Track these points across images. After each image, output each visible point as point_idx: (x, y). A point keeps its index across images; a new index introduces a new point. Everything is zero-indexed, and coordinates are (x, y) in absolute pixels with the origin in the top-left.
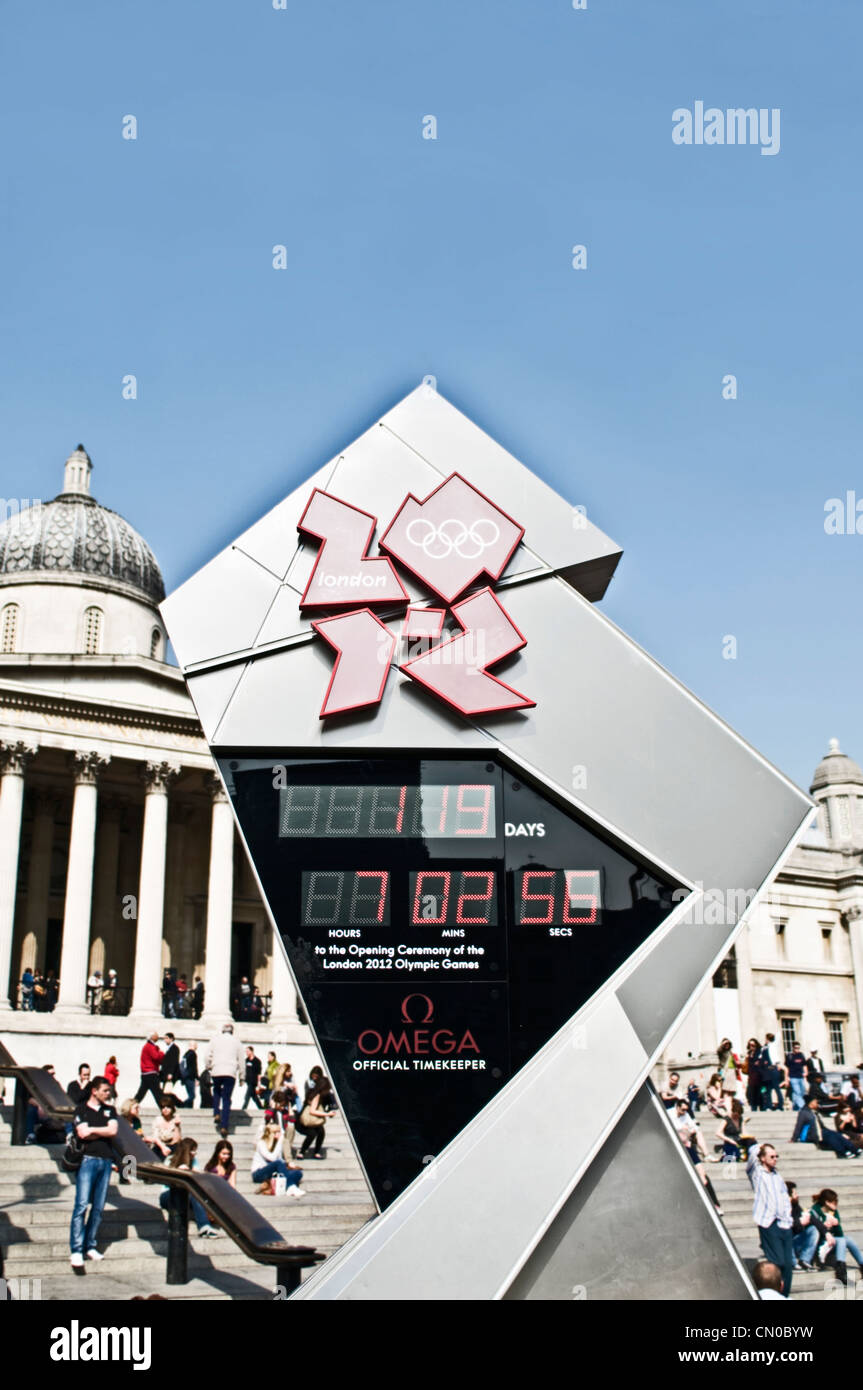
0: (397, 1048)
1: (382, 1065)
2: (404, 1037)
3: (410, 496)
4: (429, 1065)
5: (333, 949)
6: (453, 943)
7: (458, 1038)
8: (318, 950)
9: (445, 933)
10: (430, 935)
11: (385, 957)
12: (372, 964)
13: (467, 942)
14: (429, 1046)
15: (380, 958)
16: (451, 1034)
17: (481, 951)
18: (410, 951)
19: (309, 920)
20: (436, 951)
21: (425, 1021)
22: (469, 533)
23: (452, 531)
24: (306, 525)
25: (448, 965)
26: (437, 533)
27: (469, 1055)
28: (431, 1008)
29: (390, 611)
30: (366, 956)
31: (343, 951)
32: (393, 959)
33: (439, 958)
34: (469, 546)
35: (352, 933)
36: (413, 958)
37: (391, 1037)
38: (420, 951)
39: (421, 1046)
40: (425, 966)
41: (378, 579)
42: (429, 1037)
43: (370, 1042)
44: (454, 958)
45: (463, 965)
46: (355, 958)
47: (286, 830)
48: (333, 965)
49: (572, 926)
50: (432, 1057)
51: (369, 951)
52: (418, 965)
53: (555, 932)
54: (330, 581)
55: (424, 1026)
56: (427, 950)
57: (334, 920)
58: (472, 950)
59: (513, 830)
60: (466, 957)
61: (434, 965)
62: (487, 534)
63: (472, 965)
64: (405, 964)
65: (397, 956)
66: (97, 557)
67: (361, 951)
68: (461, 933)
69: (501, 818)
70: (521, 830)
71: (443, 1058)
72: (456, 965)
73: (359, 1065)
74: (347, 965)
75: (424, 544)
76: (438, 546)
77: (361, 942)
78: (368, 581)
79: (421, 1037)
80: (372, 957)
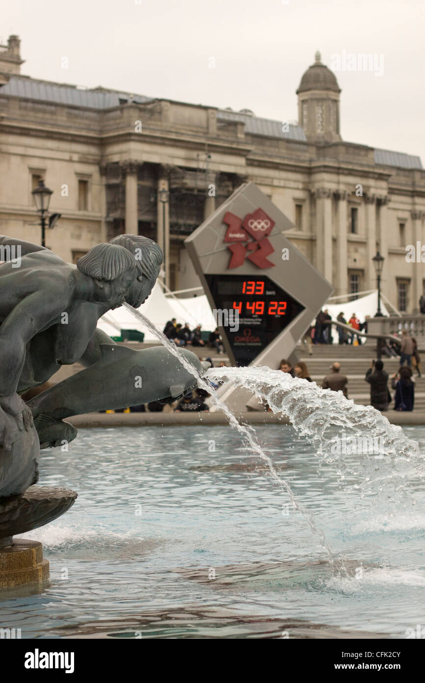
0: (243, 340)
1: (240, 344)
2: (244, 338)
3: (249, 214)
4: (250, 344)
6: (255, 318)
7: (256, 338)
10: (250, 316)
13: (258, 318)
14: (250, 340)
16: (254, 337)
17: (261, 320)
22: (263, 224)
23: (259, 223)
24: (225, 220)
25: (255, 323)
26: (256, 224)
27: (258, 342)
28: (250, 332)
33: (252, 321)
34: (263, 227)
36: (247, 321)
37: (242, 338)
39: (248, 340)
41: (242, 235)
42: (250, 338)
43: (237, 339)
44: (255, 321)
45: (257, 323)
47: (220, 293)
49: (280, 315)
50: (250, 342)
53: (276, 316)
55: (249, 336)
56: (250, 319)
59: (268, 293)
60: (258, 321)
62: (266, 223)
63: (259, 323)
65: (243, 321)
68: (257, 316)
69: (266, 289)
71: (253, 343)
73: (236, 344)
75: (253, 227)
76: (256, 227)
78: (240, 236)
79: (248, 338)
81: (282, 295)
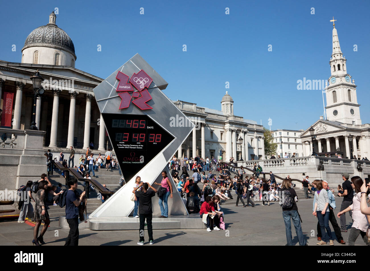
0: (129, 160)
1: (127, 162)
2: (131, 158)
3: (135, 74)
4: (134, 163)
5: (120, 145)
8: (118, 145)
9: (137, 143)
10: (135, 143)
11: (128, 146)
12: (126, 147)
13: (140, 144)
14: (134, 160)
15: (127, 146)
16: (138, 158)
17: (143, 146)
18: (132, 146)
19: (116, 140)
20: (136, 146)
21: (134, 156)
22: (144, 80)
23: (141, 80)
24: (117, 78)
26: (139, 80)
28: (135, 154)
29: (130, 92)
30: (125, 146)
31: (121, 145)
32: (129, 147)
33: (136, 147)
35: (123, 143)
37: (129, 158)
38: (133, 146)
39: (133, 160)
40: (134, 148)
41: (129, 87)
42: (134, 158)
43: (125, 159)
44: (138, 147)
45: (140, 148)
46: (123, 146)
47: (113, 126)
48: (120, 147)
49: (157, 143)
50: (135, 162)
51: (125, 145)
52: (133, 148)
53: (154, 143)
54: (121, 87)
55: (134, 157)
56: (135, 145)
57: (120, 140)
58: (141, 146)
59: (148, 127)
60: (140, 147)
61: (136, 148)
62: (146, 80)
63: (141, 148)
64: (131, 147)
65: (130, 146)
66: (58, 41)
67: (124, 145)
68: (140, 143)
69: (147, 125)
70: (150, 128)
71: (136, 162)
72: (139, 148)
73: (124, 162)
74: (122, 147)
75: (136, 82)
76: (138, 82)
77: (124, 144)
78: (127, 87)
79: (133, 158)
80: (126, 146)
81: (158, 129)
